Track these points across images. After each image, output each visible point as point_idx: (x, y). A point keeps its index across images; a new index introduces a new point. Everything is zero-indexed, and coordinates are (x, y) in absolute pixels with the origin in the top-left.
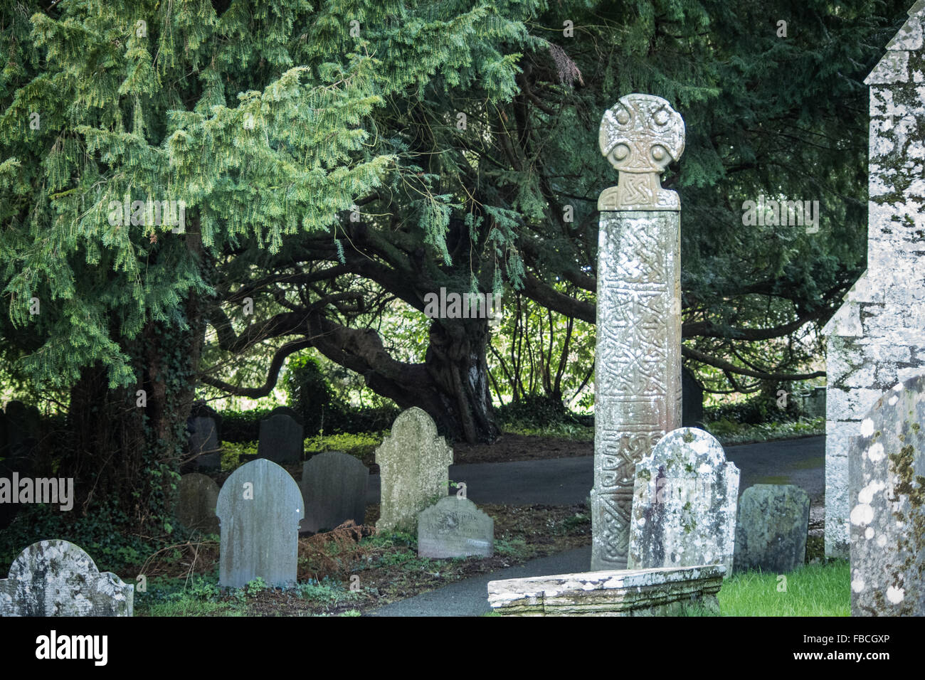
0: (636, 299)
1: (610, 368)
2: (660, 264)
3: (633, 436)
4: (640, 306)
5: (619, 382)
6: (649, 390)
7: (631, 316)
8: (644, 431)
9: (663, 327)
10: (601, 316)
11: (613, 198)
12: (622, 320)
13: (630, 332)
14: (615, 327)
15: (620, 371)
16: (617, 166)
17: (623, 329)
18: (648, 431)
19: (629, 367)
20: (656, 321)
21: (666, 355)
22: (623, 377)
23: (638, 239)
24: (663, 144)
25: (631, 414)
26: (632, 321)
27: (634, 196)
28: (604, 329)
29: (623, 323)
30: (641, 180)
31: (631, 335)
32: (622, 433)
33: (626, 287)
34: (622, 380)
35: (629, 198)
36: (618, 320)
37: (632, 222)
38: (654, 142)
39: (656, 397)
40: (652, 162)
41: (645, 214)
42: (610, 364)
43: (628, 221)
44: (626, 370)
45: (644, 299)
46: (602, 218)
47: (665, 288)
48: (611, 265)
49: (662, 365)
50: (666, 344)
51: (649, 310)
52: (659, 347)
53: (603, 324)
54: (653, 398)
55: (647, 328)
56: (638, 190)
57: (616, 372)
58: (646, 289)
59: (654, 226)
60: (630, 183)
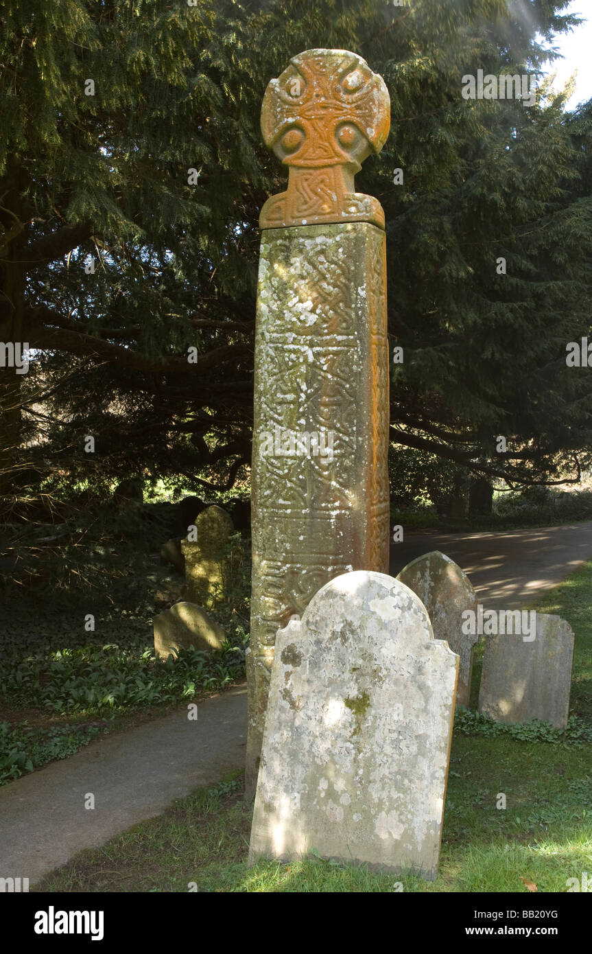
0: (311, 359)
1: (272, 464)
2: (348, 306)
3: (304, 572)
4: (318, 371)
5: (285, 486)
6: (329, 502)
7: (304, 387)
8: (322, 564)
9: (351, 403)
10: (261, 387)
11: (279, 208)
12: (289, 392)
13: (301, 410)
14: (280, 403)
15: (286, 471)
16: (287, 159)
17: (292, 406)
18: (327, 565)
19: (299, 465)
20: (340, 393)
21: (355, 446)
22: (290, 481)
23: (315, 267)
24: (356, 119)
25: (301, 538)
26: (306, 393)
27: (311, 203)
28: (264, 406)
29: (290, 397)
30: (320, 178)
31: (303, 414)
32: (288, 565)
33: (295, 342)
34: (289, 485)
35: (305, 207)
36: (284, 393)
37: (308, 242)
38: (342, 118)
39: (338, 512)
40: (338, 148)
41: (325, 229)
42: (272, 460)
43: (301, 240)
44: (295, 469)
45: (323, 360)
46: (263, 240)
47: (355, 340)
48: (274, 307)
49: (347, 462)
50: (355, 429)
51: (330, 376)
52: (345, 434)
53: (263, 399)
54: (334, 513)
55: (326, 405)
56: (316, 194)
57: (281, 472)
58: (328, 343)
59: (338, 245)
60: (305, 184)
